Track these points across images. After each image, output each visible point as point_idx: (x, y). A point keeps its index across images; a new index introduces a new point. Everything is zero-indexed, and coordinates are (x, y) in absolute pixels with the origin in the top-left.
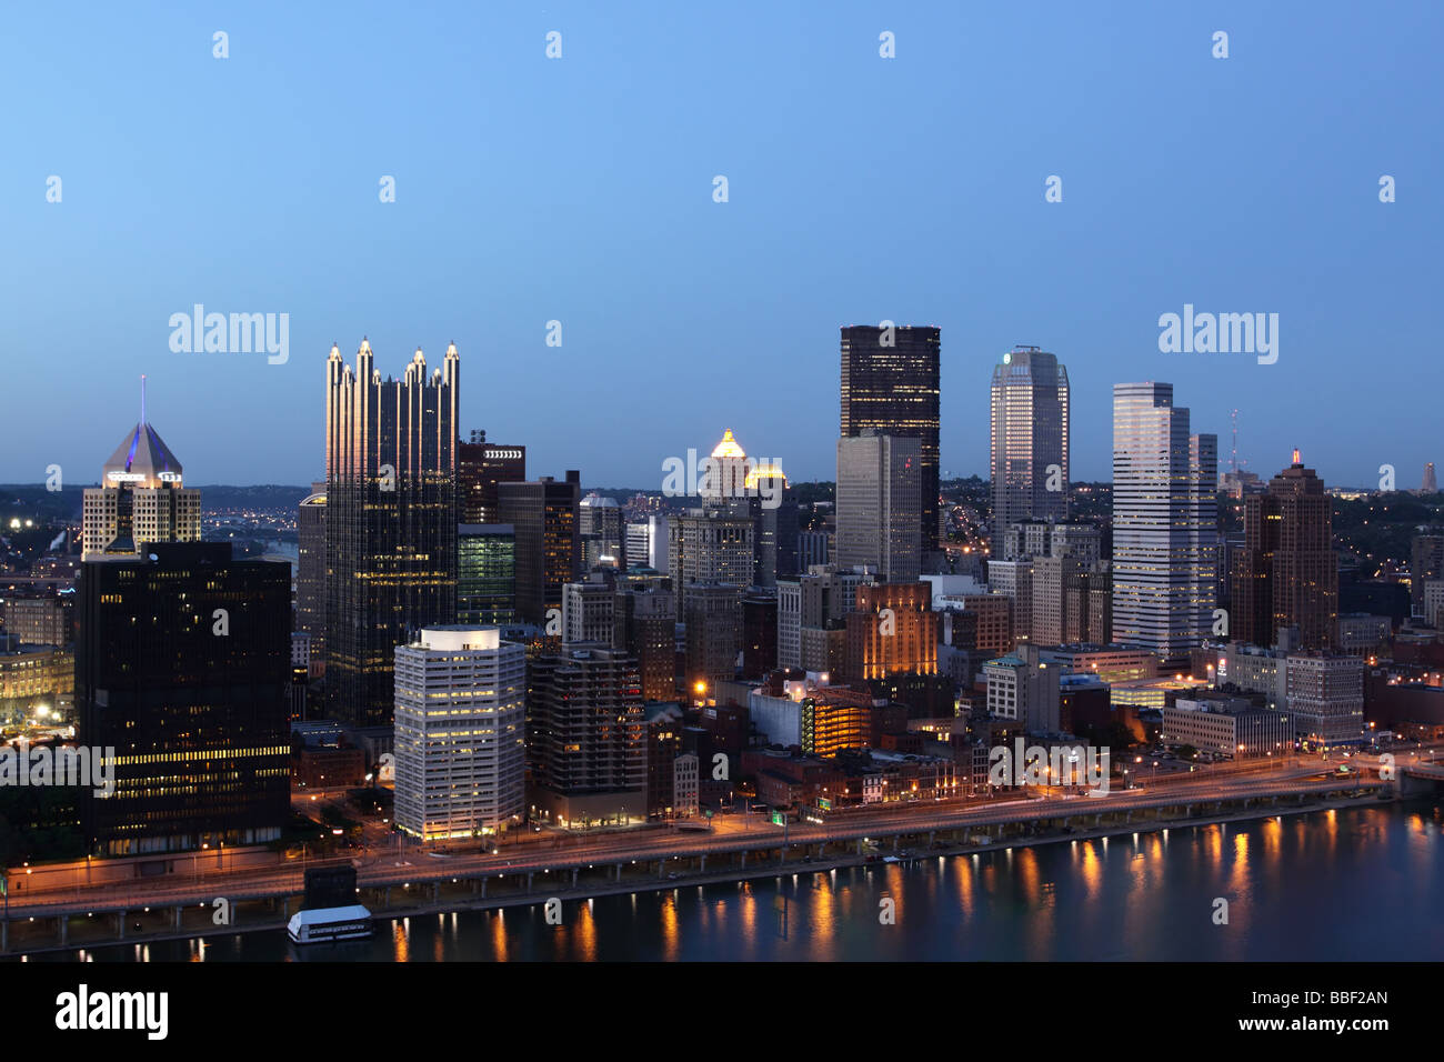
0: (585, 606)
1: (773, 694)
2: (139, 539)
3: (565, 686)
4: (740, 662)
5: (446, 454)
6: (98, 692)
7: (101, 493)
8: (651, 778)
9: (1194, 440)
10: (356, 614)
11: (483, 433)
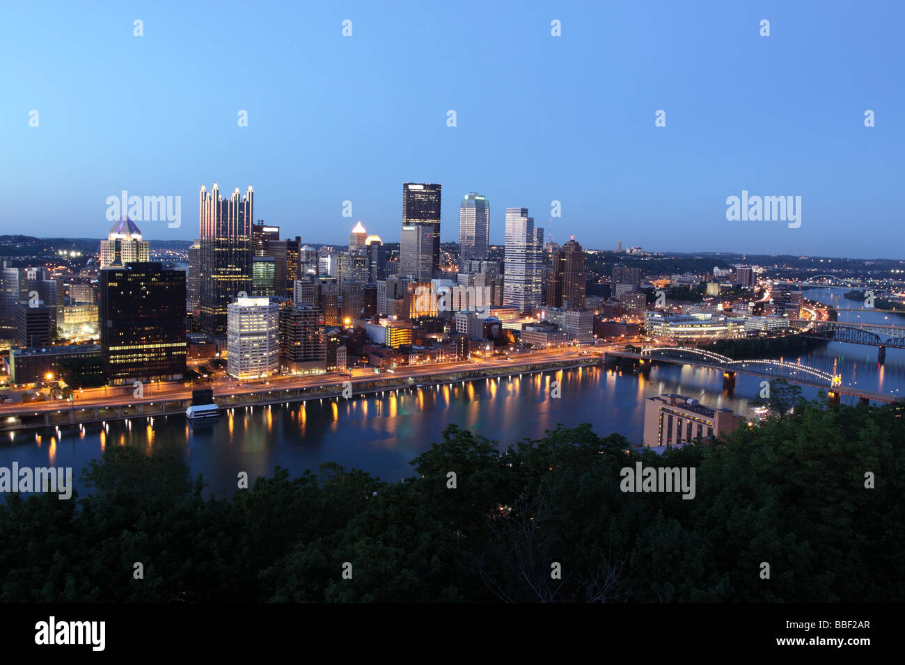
0: (303, 289)
1: (375, 323)
2: (124, 261)
3: (295, 320)
4: (362, 311)
5: (248, 229)
6: (108, 321)
7: (108, 242)
8: (328, 355)
9: (535, 230)
10: (212, 292)
11: (263, 221)
